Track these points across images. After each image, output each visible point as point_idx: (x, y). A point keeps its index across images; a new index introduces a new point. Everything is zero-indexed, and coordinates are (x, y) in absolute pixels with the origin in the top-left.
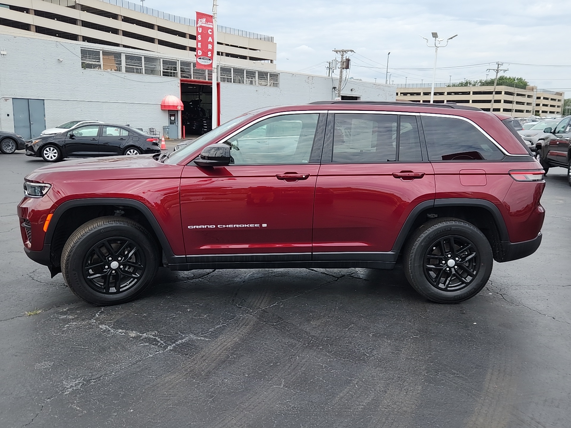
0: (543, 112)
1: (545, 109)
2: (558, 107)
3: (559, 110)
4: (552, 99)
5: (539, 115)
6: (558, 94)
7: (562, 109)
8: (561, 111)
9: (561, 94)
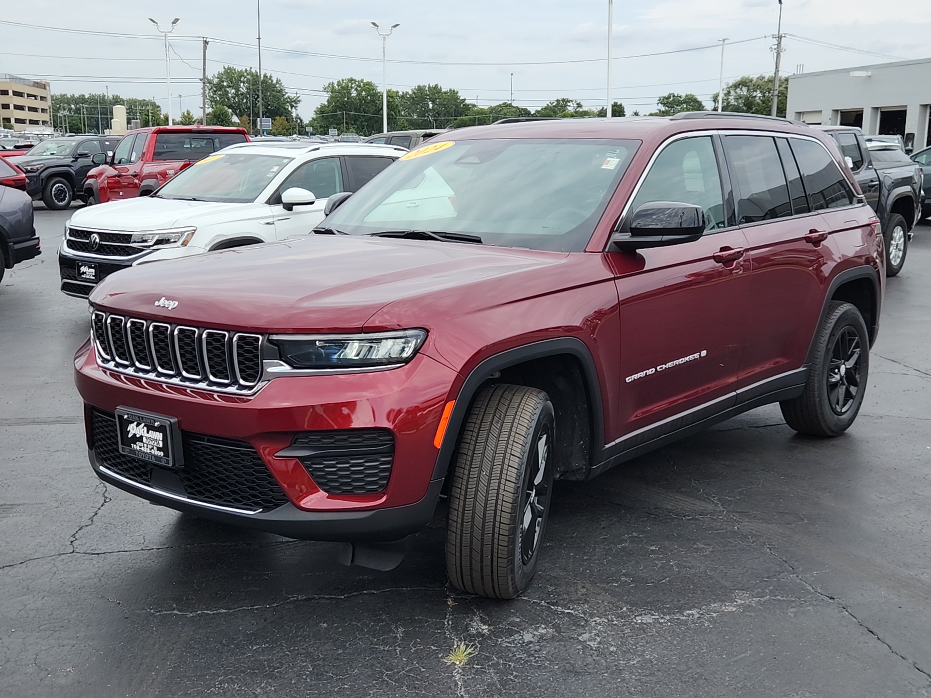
0: (18, 121)
1: (20, 114)
2: (43, 110)
3: (46, 117)
4: (29, 95)
5: (11, 128)
6: (37, 85)
7: (50, 116)
8: (50, 119)
9: (44, 86)
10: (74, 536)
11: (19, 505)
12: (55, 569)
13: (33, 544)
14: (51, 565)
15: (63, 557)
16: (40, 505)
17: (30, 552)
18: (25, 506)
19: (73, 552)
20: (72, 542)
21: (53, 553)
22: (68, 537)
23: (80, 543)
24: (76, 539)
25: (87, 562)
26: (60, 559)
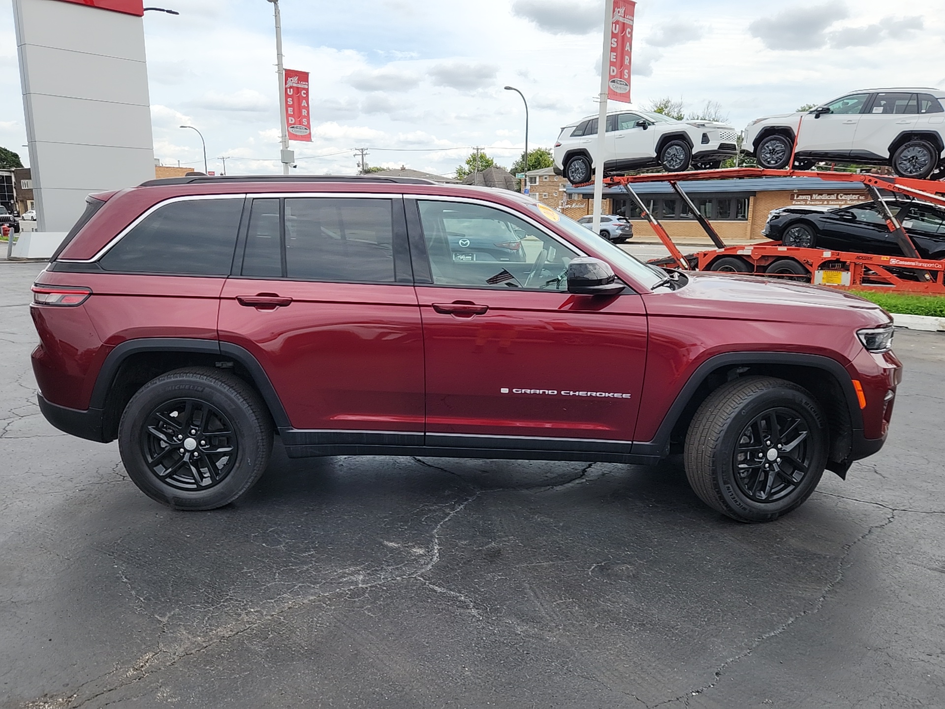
10: (890, 522)
11: (935, 569)
12: (911, 501)
13: (925, 524)
14: (913, 504)
15: (903, 508)
16: (914, 562)
17: (928, 518)
18: (929, 567)
19: (894, 510)
20: (893, 518)
21: (910, 513)
22: (895, 522)
23: (887, 515)
24: (888, 518)
25: (886, 500)
26: (906, 507)
